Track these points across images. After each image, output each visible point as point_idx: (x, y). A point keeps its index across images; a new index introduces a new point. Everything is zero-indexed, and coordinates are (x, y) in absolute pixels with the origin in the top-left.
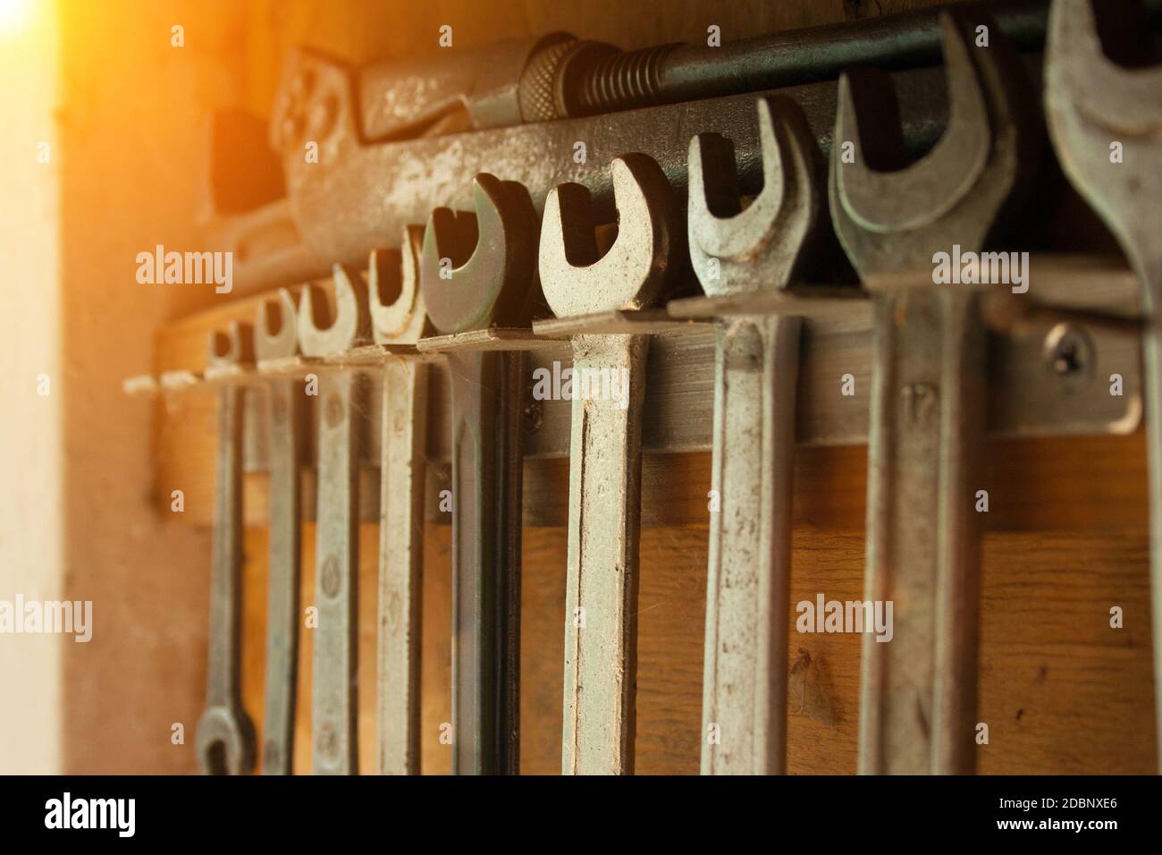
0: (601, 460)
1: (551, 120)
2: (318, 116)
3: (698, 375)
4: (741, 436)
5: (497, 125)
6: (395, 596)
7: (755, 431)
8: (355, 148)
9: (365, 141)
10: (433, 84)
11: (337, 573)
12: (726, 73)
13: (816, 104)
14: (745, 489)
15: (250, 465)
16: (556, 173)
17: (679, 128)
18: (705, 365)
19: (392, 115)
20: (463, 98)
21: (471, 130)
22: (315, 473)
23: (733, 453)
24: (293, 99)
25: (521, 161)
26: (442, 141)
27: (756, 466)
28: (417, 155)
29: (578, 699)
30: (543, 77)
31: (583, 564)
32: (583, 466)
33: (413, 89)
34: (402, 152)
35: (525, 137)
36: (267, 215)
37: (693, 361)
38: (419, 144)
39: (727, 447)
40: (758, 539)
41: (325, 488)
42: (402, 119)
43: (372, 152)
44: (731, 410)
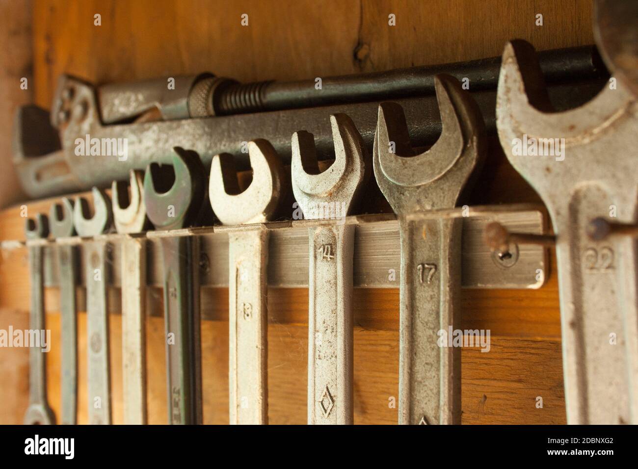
0: (246, 292)
1: (206, 117)
2: (77, 110)
3: (296, 250)
4: (325, 284)
5: (177, 119)
6: (132, 354)
7: (332, 282)
8: (98, 127)
9: (104, 124)
10: (141, 97)
11: (99, 340)
12: (300, 97)
13: (352, 114)
14: (328, 310)
15: (48, 283)
16: (211, 144)
17: (277, 124)
18: (301, 245)
19: (118, 111)
20: (158, 105)
21: (162, 120)
22: (85, 290)
23: (321, 292)
24: (63, 101)
25: (191, 137)
26: (146, 126)
27: (334, 299)
28: (133, 132)
29: (237, 411)
30: (201, 96)
31: (238, 344)
32: (237, 295)
33: (129, 99)
34: (124, 130)
35: (193, 126)
36: (51, 159)
37: (294, 243)
38: (134, 126)
39: (317, 289)
40: (336, 336)
41: (91, 299)
42: (124, 114)
43: (108, 130)
44: (319, 271)
